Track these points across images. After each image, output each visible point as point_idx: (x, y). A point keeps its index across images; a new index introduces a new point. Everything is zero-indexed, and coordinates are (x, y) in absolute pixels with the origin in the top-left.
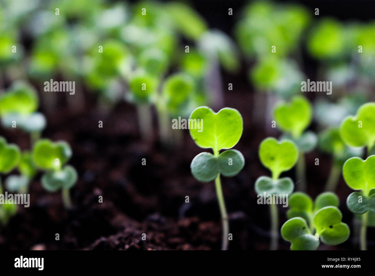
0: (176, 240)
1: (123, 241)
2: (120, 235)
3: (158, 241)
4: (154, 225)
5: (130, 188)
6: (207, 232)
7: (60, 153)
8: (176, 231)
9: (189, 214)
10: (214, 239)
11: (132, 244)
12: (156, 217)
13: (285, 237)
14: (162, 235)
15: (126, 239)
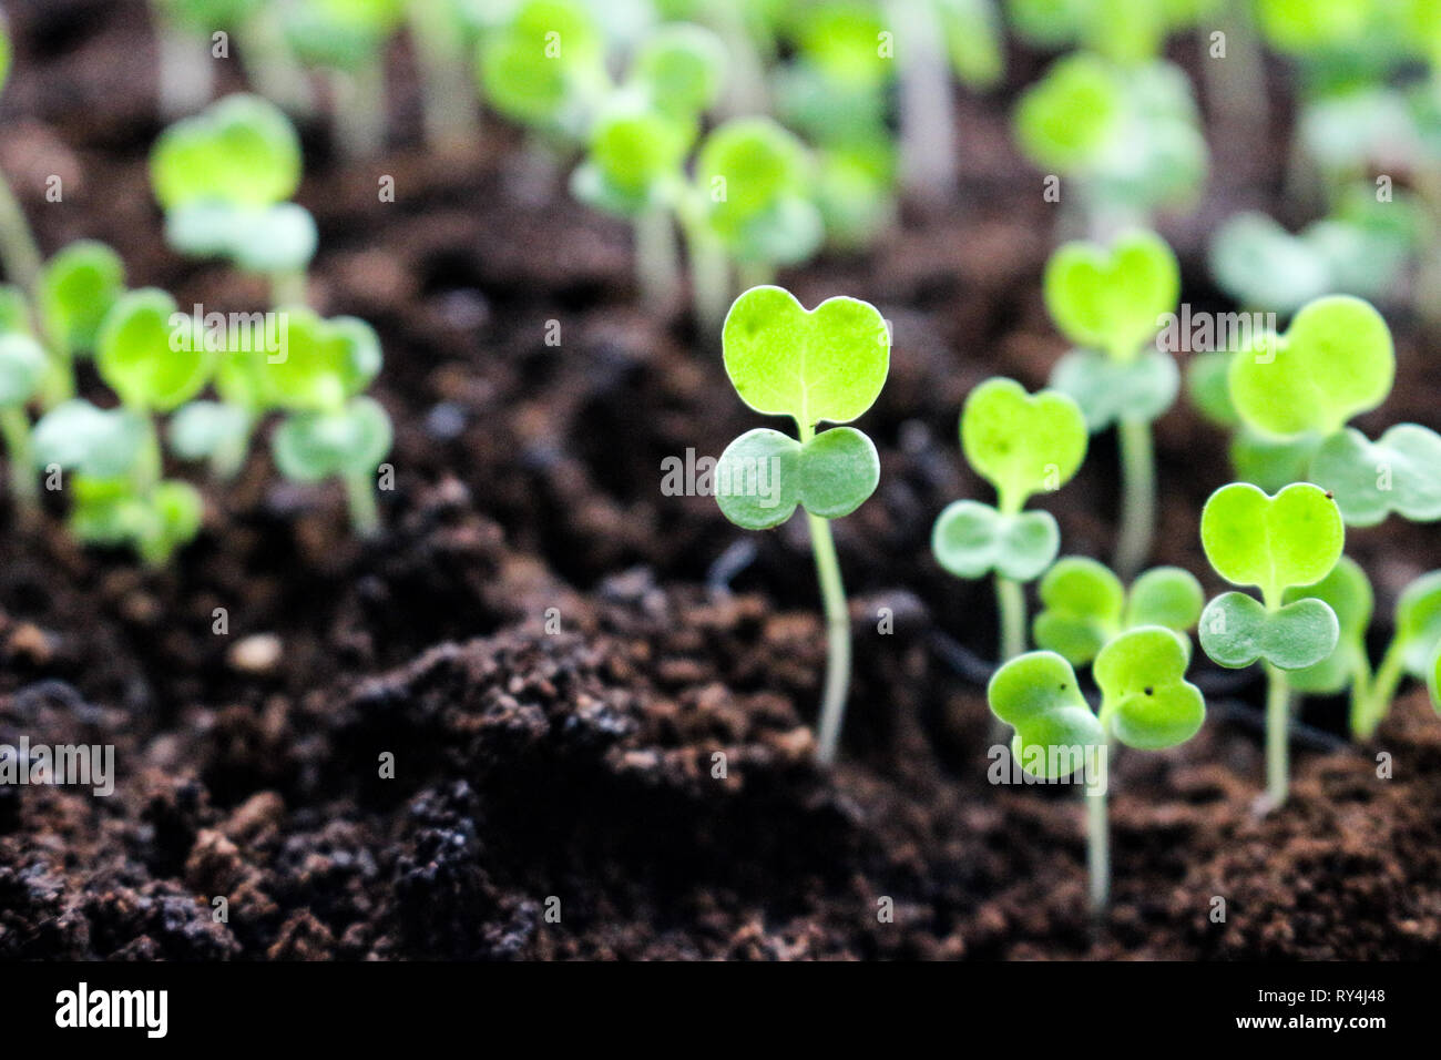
0: (683, 668)
1: (510, 663)
2: (504, 641)
3: (620, 668)
4: (620, 616)
5: (568, 475)
6: (785, 652)
7: (344, 359)
8: (690, 639)
9: (740, 583)
10: (805, 677)
11: (535, 677)
12: (631, 583)
13: (997, 709)
14: (641, 650)
15: (520, 657)
